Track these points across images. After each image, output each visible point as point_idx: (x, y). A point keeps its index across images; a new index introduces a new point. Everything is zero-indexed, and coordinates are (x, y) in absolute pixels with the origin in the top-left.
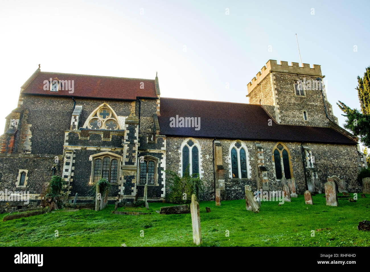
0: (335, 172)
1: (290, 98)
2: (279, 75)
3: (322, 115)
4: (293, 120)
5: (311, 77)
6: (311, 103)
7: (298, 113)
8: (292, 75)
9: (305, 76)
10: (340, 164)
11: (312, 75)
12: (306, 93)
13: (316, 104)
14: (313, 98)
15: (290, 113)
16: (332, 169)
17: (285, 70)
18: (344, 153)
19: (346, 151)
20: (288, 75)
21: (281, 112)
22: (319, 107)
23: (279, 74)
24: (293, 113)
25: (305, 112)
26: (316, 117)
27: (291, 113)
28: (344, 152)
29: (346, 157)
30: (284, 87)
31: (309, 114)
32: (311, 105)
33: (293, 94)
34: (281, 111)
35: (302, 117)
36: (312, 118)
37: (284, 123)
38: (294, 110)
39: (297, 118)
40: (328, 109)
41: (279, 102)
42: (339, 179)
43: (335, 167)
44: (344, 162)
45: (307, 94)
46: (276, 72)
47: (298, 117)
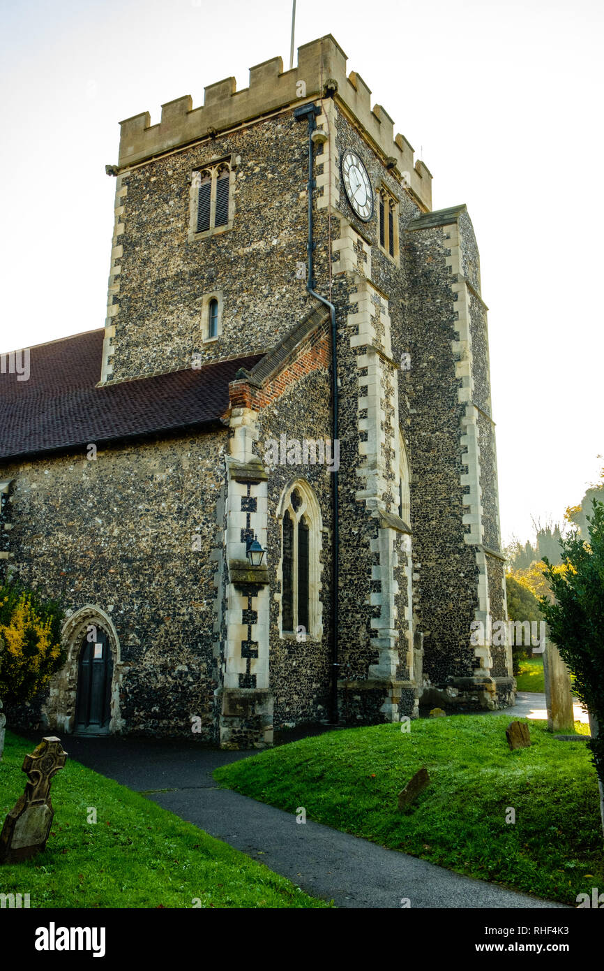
0: (98, 588)
1: (164, 260)
2: (143, 173)
3: (287, 291)
4: (161, 351)
5: (273, 119)
6: (247, 250)
7: (185, 316)
8: (193, 148)
9: (248, 128)
10: (130, 545)
11: (281, 103)
12: (237, 205)
13: (275, 242)
14: (262, 219)
15: (153, 327)
16: (87, 573)
17: (171, 137)
18: (160, 484)
19: (171, 470)
20: (178, 153)
21: (121, 333)
22: (282, 255)
23: (144, 167)
24: (164, 323)
25: (213, 303)
26: (262, 308)
27: (158, 323)
28: (160, 477)
29: (163, 504)
30: (154, 215)
31: (227, 306)
32: (248, 257)
33: (181, 234)
34: (120, 327)
35: (196, 329)
36: (239, 319)
37: (123, 375)
38: (171, 308)
39: (177, 339)
40: (326, 249)
41: (122, 290)
42: (109, 620)
43: (103, 559)
44: (151, 531)
45: (238, 211)
46: (131, 166)
47: (180, 334)
